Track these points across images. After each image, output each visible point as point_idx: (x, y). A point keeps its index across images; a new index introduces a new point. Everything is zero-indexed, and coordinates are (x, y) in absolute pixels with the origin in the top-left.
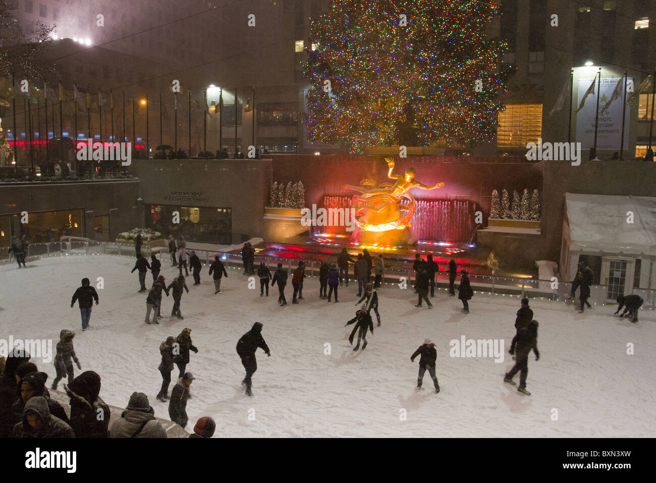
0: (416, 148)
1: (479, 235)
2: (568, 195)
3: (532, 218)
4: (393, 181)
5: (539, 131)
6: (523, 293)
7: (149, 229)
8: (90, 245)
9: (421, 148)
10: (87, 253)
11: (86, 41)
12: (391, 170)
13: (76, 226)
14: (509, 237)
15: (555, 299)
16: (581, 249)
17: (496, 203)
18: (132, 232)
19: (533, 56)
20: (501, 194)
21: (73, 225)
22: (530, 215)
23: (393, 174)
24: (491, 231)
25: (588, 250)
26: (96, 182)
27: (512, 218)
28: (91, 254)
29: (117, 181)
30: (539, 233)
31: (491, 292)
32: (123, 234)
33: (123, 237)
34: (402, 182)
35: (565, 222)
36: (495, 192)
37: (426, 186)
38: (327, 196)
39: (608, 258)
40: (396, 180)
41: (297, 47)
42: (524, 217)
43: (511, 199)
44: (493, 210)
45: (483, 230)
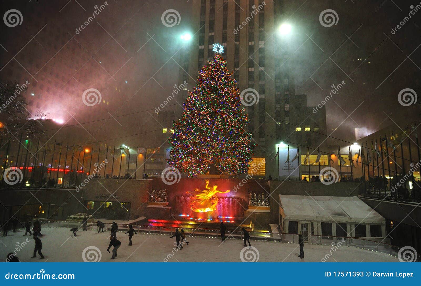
0: (217, 175)
1: (245, 213)
2: (280, 195)
3: (266, 205)
4: (208, 190)
5: (264, 169)
6: (267, 239)
7: (86, 213)
8: (51, 222)
9: (219, 175)
10: (48, 227)
11: (60, 121)
12: (207, 184)
13: (43, 212)
14: (257, 214)
15: (281, 242)
16: (289, 219)
17: (251, 199)
18: (76, 215)
19: (261, 139)
20: (253, 195)
21: (41, 212)
22: (265, 204)
23: (208, 186)
24: (250, 211)
25: (292, 219)
26: (59, 189)
27: (258, 205)
28: (51, 227)
29: (71, 189)
30: (270, 212)
31: (254, 239)
32: (71, 216)
33: (71, 218)
34: (212, 190)
35: (280, 207)
36: (251, 194)
37: (222, 192)
38: (178, 196)
39: (300, 222)
40: (209, 189)
41: (163, 131)
42: (263, 205)
43: (257, 197)
44: (250, 202)
45: (246, 211)
